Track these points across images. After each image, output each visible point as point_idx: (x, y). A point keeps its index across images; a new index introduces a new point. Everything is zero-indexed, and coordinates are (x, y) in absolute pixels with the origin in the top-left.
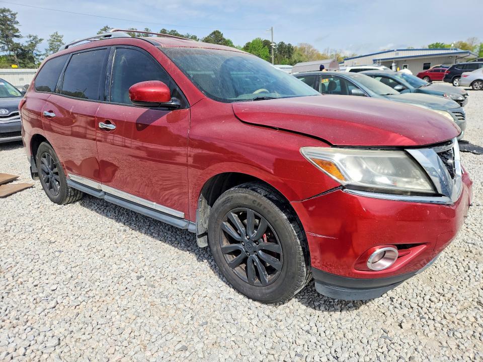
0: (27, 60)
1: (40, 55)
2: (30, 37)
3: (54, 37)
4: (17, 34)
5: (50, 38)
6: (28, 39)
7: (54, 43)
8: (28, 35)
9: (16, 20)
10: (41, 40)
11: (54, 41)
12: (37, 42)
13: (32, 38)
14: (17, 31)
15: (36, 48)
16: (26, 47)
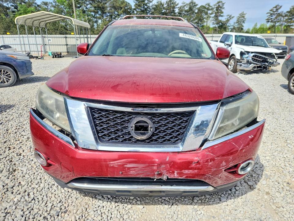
0: (222, 29)
1: (230, 26)
2: (228, 16)
3: (241, 15)
4: (222, 15)
5: (239, 16)
6: (226, 17)
7: (240, 18)
8: (227, 15)
9: (224, 6)
10: (233, 17)
11: (240, 17)
12: (231, 19)
13: (229, 16)
14: (222, 13)
15: (229, 22)
16: (224, 22)
